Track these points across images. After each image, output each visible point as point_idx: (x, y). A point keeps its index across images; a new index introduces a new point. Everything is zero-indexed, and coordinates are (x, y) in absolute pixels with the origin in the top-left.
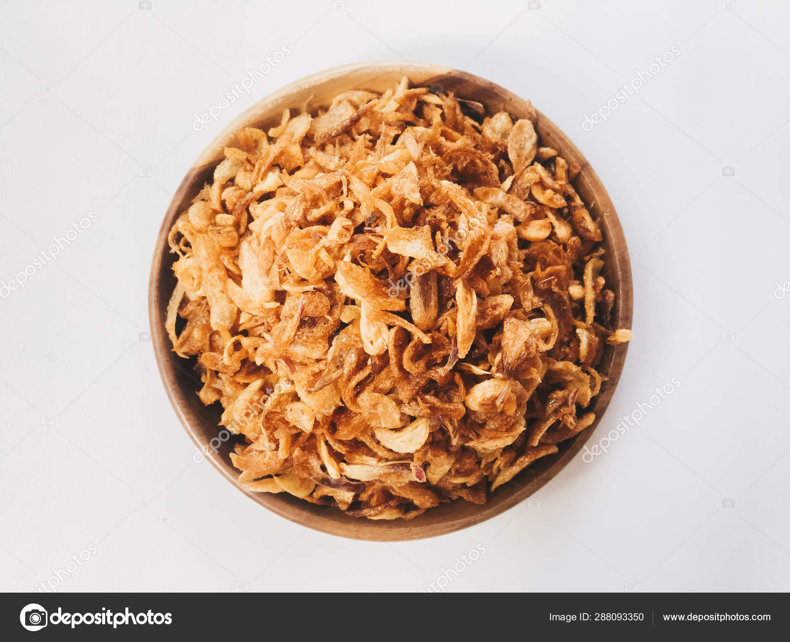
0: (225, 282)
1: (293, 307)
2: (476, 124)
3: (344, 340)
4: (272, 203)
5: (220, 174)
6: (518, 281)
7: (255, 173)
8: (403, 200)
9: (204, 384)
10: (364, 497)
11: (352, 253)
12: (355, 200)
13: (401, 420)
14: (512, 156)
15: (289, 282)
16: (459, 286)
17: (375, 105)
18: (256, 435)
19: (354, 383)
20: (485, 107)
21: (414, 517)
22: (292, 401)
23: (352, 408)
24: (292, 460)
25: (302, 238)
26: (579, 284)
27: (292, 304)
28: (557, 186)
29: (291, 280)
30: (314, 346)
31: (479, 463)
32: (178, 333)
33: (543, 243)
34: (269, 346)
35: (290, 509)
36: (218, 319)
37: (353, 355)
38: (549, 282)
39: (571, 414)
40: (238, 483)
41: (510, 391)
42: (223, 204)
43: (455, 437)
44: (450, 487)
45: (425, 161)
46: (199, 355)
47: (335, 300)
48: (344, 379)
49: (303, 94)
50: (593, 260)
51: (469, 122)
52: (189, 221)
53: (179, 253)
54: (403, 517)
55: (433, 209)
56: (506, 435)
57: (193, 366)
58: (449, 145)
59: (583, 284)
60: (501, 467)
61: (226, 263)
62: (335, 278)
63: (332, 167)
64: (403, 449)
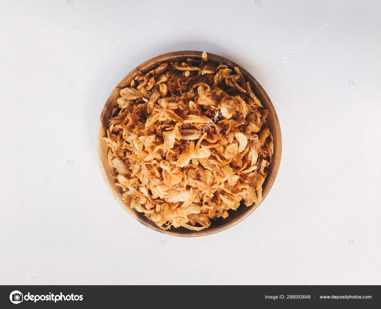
0: (183, 208)
1: (192, 182)
2: (121, 111)
3: (205, 164)
4: (153, 190)
5: (140, 210)
6: (184, 98)
7: (141, 197)
8: (154, 142)
9: (221, 216)
10: (265, 156)
11: (173, 161)
12: (153, 159)
13: (235, 143)
14: (135, 98)
15: (183, 184)
16: (186, 122)
17: (114, 150)
18: (240, 197)
19: (221, 161)
20: (114, 107)
21: (273, 137)
22: (228, 183)
23: (230, 161)
24: (249, 183)
25: (167, 179)
26: (185, 72)
27: (192, 183)
28: (146, 81)
29: (183, 183)
30: (207, 175)
31: (252, 113)
32: (201, 226)
33: (169, 87)
34: (207, 192)
35: (269, 184)
36: (196, 211)
37: (211, 161)
38: (184, 85)
39: (234, 77)
40: (258, 204)
41: (225, 103)
42: (152, 209)
43: (242, 123)
44: (261, 123)
45: (138, 133)
46: (210, 218)
47: (190, 167)
48: (219, 164)
49: (109, 178)
50: (175, 66)
51: (120, 113)
52: (158, 222)
53: (171, 225)
54: (273, 141)
55: (156, 130)
56: (241, 104)
57: (214, 220)
58: (131, 122)
59: (184, 71)
60: (254, 104)
61: (175, 208)
62: (182, 167)
63: (139, 167)
64: (246, 142)
